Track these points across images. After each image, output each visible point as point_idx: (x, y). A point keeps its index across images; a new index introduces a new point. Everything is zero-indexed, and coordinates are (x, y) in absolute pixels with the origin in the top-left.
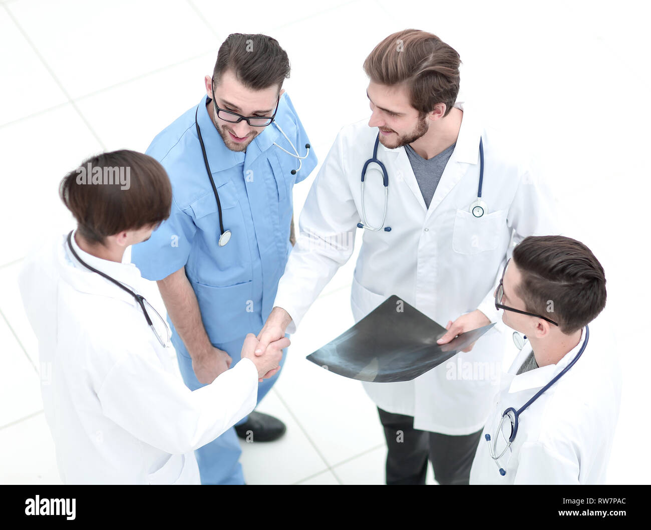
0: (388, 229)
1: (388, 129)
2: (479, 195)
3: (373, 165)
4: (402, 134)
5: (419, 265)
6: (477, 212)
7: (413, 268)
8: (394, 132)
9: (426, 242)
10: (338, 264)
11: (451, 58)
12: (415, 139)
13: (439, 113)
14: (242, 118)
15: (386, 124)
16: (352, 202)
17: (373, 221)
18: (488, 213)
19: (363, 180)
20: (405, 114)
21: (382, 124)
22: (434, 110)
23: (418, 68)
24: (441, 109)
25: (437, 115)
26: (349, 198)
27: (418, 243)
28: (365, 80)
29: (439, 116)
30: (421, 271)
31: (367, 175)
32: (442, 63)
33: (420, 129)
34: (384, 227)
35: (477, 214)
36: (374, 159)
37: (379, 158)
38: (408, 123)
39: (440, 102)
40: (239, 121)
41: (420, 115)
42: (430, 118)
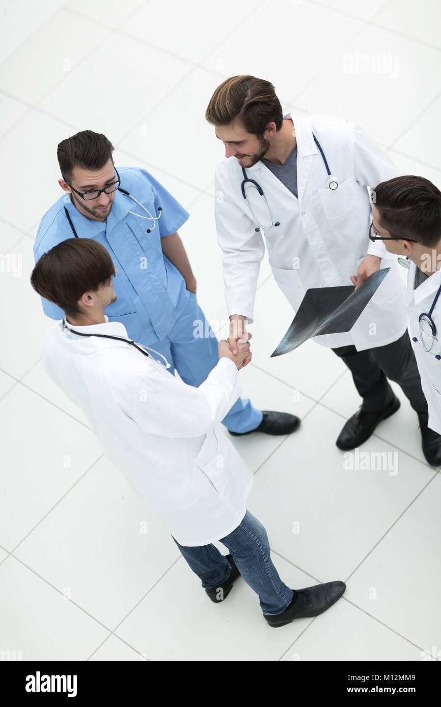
0: (277, 224)
1: (241, 155)
2: (329, 173)
3: (247, 184)
4: (252, 154)
5: (309, 240)
6: (333, 186)
7: (306, 244)
8: (246, 155)
9: (307, 221)
10: (258, 262)
11: (266, 88)
12: (263, 154)
13: (272, 129)
14: (100, 192)
15: (238, 152)
16: (245, 215)
17: (265, 224)
18: (341, 184)
19: (245, 197)
20: (247, 140)
21: (235, 153)
22: (267, 129)
23: (242, 104)
24: (272, 126)
25: (271, 132)
26: (242, 214)
27: (301, 224)
28: (211, 128)
29: (273, 132)
30: (313, 243)
31: (247, 193)
32: (258, 94)
33: (263, 146)
34: (274, 224)
35: (333, 187)
36: (246, 180)
37: (249, 177)
38: (252, 145)
39: (268, 122)
40: (99, 195)
41: (258, 137)
42: (267, 135)
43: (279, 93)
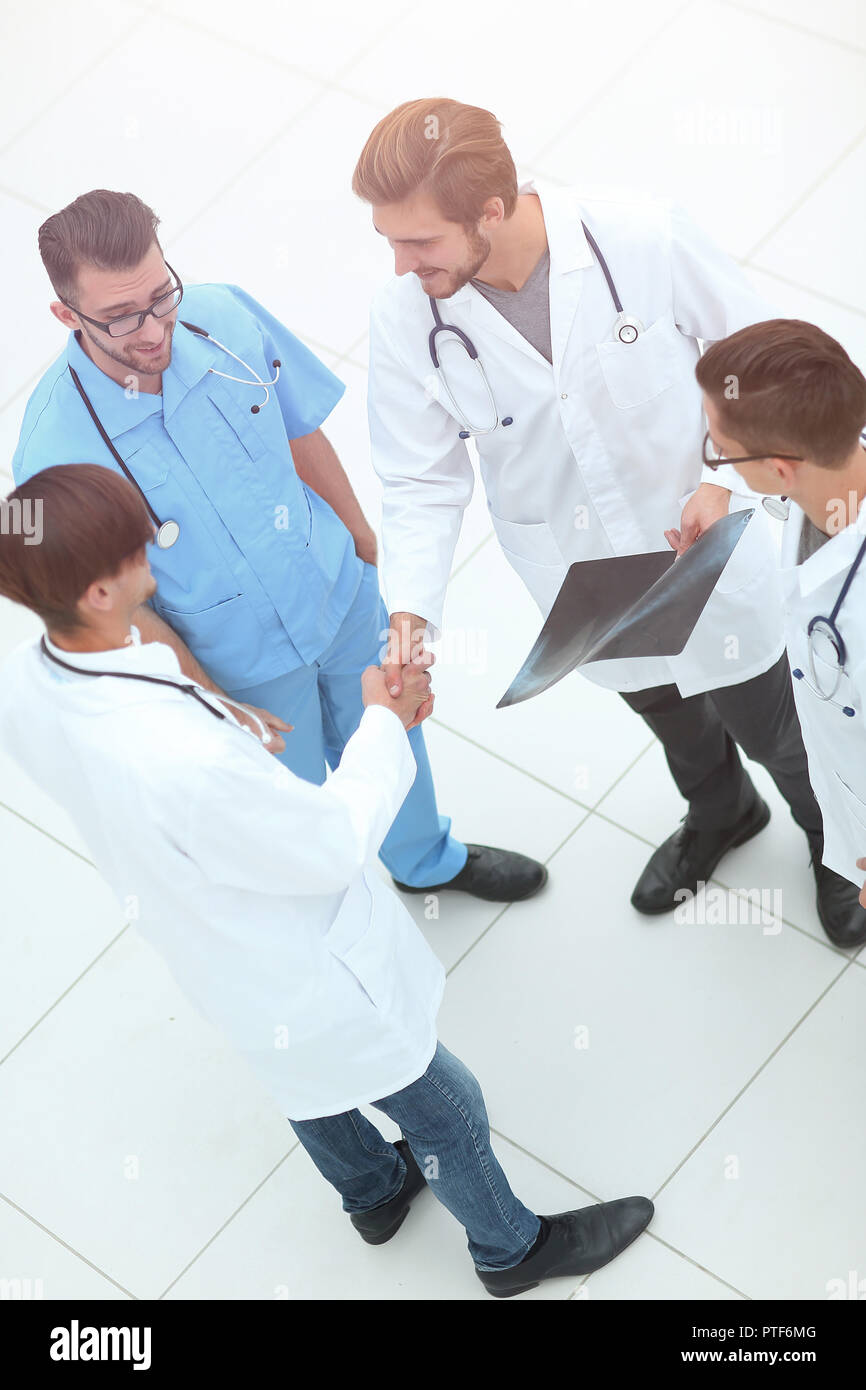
0: (507, 422)
1: (428, 269)
2: (619, 308)
3: (443, 337)
4: (452, 269)
5: (577, 456)
6: (627, 335)
7: (570, 463)
8: (439, 270)
9: (572, 414)
10: (459, 507)
11: (482, 125)
12: (476, 269)
13: (495, 214)
14: (143, 315)
15: (421, 263)
16: (436, 404)
17: (480, 419)
18: (644, 330)
19: (437, 365)
20: (442, 236)
21: (416, 265)
22: (484, 213)
23: (432, 159)
24: (495, 207)
25: (493, 220)
27: (560, 422)
28: (366, 210)
29: (499, 219)
30: (584, 463)
31: (440, 355)
32: (468, 136)
33: (477, 251)
34: (500, 422)
35: (627, 338)
36: (440, 326)
37: (446, 321)
38: (455, 249)
39: (490, 196)
40: (141, 322)
41: (466, 231)
42: (485, 227)
43: (510, 136)
